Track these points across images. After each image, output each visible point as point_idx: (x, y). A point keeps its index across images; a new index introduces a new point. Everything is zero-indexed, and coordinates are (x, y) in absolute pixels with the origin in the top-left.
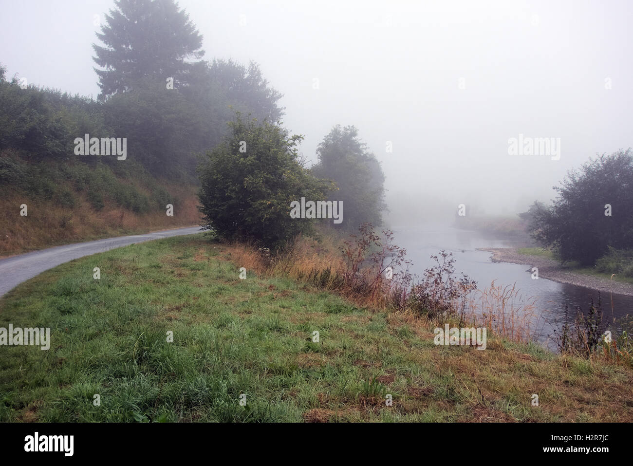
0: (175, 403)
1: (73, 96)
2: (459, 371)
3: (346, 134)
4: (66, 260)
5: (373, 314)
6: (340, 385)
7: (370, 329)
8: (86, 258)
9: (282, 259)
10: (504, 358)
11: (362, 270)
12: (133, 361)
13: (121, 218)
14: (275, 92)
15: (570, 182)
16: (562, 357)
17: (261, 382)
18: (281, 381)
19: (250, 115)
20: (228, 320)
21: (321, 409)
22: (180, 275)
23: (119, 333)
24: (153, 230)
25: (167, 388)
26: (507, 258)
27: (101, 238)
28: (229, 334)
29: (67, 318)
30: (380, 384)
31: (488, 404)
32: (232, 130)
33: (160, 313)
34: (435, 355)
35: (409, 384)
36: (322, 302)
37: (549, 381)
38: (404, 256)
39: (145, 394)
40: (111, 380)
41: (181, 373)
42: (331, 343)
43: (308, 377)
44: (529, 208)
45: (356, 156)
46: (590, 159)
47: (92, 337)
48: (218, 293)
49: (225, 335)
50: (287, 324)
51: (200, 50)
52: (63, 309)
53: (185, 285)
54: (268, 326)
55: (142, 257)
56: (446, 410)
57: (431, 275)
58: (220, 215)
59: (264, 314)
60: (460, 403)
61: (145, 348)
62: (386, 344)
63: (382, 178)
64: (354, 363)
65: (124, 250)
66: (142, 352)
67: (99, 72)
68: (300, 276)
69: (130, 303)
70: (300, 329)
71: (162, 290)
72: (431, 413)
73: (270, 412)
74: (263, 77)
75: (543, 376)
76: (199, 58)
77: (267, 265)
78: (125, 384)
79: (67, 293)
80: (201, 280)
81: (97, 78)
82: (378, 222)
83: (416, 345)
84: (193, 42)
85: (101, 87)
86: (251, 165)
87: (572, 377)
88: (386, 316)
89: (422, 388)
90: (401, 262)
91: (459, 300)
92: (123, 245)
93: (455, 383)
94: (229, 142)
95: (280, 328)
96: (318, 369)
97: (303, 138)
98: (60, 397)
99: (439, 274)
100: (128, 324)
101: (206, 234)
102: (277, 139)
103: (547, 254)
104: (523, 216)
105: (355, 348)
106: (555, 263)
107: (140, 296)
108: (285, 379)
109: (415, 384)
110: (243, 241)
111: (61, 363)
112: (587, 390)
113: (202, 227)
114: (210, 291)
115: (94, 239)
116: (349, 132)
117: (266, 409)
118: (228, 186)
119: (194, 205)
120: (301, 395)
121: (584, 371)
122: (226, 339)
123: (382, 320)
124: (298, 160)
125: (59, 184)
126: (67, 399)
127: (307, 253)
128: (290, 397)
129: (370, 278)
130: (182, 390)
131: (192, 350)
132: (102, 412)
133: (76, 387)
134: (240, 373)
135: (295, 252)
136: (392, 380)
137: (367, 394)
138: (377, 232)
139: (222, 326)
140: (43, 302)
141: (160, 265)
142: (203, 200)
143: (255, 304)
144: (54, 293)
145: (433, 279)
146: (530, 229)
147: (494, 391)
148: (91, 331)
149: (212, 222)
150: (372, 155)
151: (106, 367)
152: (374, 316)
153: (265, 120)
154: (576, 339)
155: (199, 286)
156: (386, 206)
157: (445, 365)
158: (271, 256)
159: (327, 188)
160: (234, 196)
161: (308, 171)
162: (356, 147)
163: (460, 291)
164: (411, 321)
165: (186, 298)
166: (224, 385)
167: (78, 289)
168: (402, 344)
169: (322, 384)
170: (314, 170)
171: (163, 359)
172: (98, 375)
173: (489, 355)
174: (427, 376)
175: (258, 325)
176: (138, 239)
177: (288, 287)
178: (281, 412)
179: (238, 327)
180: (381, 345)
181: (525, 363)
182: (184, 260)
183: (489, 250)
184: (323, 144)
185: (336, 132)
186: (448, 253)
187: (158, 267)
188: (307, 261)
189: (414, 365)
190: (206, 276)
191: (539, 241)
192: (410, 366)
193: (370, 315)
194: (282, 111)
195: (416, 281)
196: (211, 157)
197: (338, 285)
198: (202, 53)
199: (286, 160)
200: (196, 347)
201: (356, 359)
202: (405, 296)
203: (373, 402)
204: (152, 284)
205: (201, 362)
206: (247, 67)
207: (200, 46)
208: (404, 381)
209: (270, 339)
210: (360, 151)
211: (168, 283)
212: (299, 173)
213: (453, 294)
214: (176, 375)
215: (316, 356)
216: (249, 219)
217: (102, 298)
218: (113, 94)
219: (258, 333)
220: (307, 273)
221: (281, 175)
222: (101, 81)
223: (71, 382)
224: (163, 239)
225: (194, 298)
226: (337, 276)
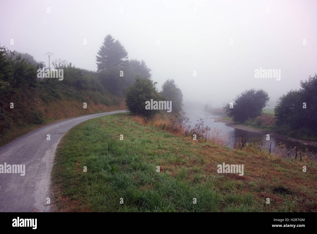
0: (119, 163)
1: (90, 71)
2: (205, 155)
3: (171, 82)
4: (87, 120)
5: (179, 138)
6: (169, 159)
7: (178, 142)
8: (92, 119)
9: (151, 121)
10: (218, 151)
11: (175, 124)
12: (107, 150)
13: (103, 107)
14: (149, 69)
15: (238, 98)
16: (234, 150)
17: (145, 158)
18: (151, 157)
19: (141, 76)
20: (134, 139)
21: (163, 166)
22: (120, 125)
23: (103, 142)
24: (112, 111)
25: (117, 158)
26: (219, 121)
27: (97, 113)
28: (135, 143)
29: (88, 137)
30: (181, 159)
31: (213, 164)
32: (136, 80)
33: (114, 136)
34: (197, 150)
35: (189, 159)
36: (163, 134)
37: (231, 157)
38: (189, 120)
39: (110, 160)
40: (100, 155)
41: (121, 154)
42: (166, 147)
43: (159, 156)
44: (226, 106)
45: (174, 89)
46: (243, 91)
47: (95, 142)
48: (131, 130)
49: (134, 143)
50: (152, 140)
51: (127, 57)
52: (86, 134)
53: (121, 128)
54: (147, 141)
55: (109, 119)
56: (201, 166)
57: (197, 126)
58: (132, 107)
59: (145, 137)
60: (205, 164)
61: (110, 146)
62: (183, 147)
63: (182, 96)
64: (173, 153)
65: (103, 117)
66: (109, 147)
67: (97, 64)
68: (156, 126)
69: (105, 133)
70: (156, 142)
71: (115, 129)
72: (196, 167)
73: (147, 166)
74: (146, 65)
75: (229, 156)
76: (126, 59)
77: (146, 122)
78: (105, 157)
79: (87, 129)
80: (126, 127)
81: (97, 65)
82: (181, 110)
83: (192, 147)
84: (125, 54)
85: (98, 68)
86: (141, 91)
87: (237, 156)
88: (183, 138)
89: (193, 160)
90: (188, 122)
91: (205, 134)
92: (103, 115)
93: (203, 158)
94: (135, 84)
95: (150, 142)
96: (162, 154)
97: (157, 83)
98: (86, 160)
99: (199, 126)
100: (105, 139)
101: (127, 113)
102: (150, 83)
103: (230, 120)
104: (224, 108)
105: (173, 148)
106: (233, 122)
107: (108, 131)
108: (152, 157)
109: (192, 159)
110: (139, 115)
111: (86, 150)
112: (241, 159)
113: (126, 110)
114: (129, 130)
115: (95, 114)
116: (172, 81)
117: (146, 166)
118: (134, 98)
119: (124, 103)
120: (157, 162)
121: (240, 154)
122: (134, 144)
123: (182, 140)
124: (156, 90)
125: (85, 97)
126: (88, 160)
127: (159, 119)
128: (153, 162)
129: (178, 127)
130: (121, 159)
131: (124, 147)
132: (98, 164)
133: (91, 157)
134: (138, 155)
135: (155, 118)
136: (185, 158)
137: (177, 162)
138: (181, 113)
139: (132, 140)
140: (81, 132)
141: (114, 121)
142: (127, 102)
143: (142, 134)
144: (84, 129)
145: (197, 127)
146: (227, 112)
147: (215, 160)
148: (94, 141)
149: (129, 109)
150: (179, 88)
151: (99, 151)
152: (179, 139)
153: (146, 77)
154: (238, 145)
155: (125, 128)
156: (183, 104)
157: (201, 153)
158: (147, 120)
159: (165, 98)
160: (136, 101)
161: (159, 93)
162: (174, 86)
163: (205, 131)
164: (190, 140)
165: (122, 132)
166: (134, 158)
167: (90, 128)
168: (187, 147)
169: (163, 158)
170: (161, 93)
171: (115, 150)
172: (97, 154)
173: (214, 150)
174: (195, 156)
175: (143, 141)
176: (107, 114)
177: (152, 129)
178: (151, 167)
179: (138, 141)
180: (181, 147)
181: (224, 152)
182: (121, 120)
183: (214, 118)
184: (164, 85)
185: (168, 81)
186: (202, 119)
187: (113, 122)
188: (158, 121)
189: (191, 153)
190: (128, 125)
191: (229, 116)
192: (190, 153)
193: (178, 138)
194: (151, 75)
195: (192, 128)
196: (129, 89)
197: (168, 129)
198: (127, 58)
199: (152, 90)
200: (125, 147)
201: (173, 151)
202: (189, 132)
203: (179, 164)
204: (112, 127)
205: (126, 151)
206: (141, 61)
207: (127, 56)
208: (188, 158)
209: (147, 145)
210: (175, 87)
211: (116, 127)
212: (156, 94)
213: (203, 132)
214: (119, 155)
215: (162, 150)
216: (140, 108)
217: (97, 131)
218: (101, 70)
219: (143, 143)
220: (158, 125)
221: (150, 94)
222: (98, 66)
223: (89, 155)
224: (115, 114)
225: (124, 132)
226: (168, 126)
